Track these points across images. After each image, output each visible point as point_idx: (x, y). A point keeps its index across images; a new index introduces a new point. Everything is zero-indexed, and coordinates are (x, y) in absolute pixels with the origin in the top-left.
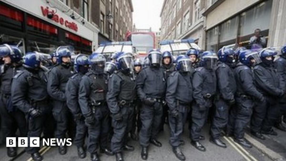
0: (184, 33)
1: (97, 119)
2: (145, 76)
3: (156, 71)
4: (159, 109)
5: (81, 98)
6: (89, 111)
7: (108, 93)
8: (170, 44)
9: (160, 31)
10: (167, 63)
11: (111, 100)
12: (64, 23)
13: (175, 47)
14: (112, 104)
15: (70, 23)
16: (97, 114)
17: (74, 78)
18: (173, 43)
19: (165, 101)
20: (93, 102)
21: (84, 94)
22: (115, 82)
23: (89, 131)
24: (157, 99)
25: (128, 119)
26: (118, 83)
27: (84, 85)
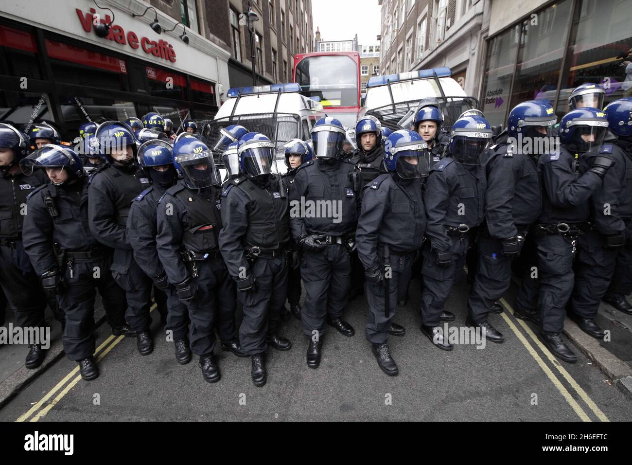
0: (434, 45)
1: (206, 289)
2: (306, 186)
3: (330, 173)
4: (340, 260)
5: (161, 249)
6: (182, 275)
7: (221, 232)
8: (389, 83)
9: (378, 43)
10: (367, 148)
11: (229, 249)
12: (139, 44)
13: (402, 93)
14: (231, 258)
15: (154, 43)
16: (203, 277)
17: (143, 199)
18: (399, 81)
19: (354, 241)
20: (191, 255)
21: (169, 239)
22: (234, 206)
23: (190, 312)
24: (334, 239)
25: (273, 283)
26: (241, 209)
27: (165, 220)
